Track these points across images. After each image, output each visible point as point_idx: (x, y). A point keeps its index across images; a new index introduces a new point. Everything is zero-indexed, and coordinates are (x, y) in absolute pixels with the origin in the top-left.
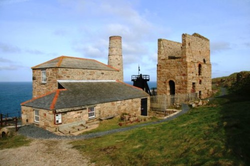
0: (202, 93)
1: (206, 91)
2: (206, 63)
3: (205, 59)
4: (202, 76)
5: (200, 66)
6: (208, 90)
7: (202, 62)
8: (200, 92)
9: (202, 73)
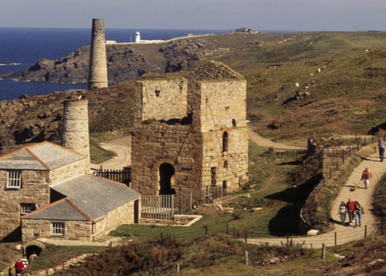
0: (229, 184)
1: (237, 180)
2: (237, 125)
3: (236, 119)
4: (230, 152)
5: (225, 135)
6: (240, 178)
7: (230, 125)
8: (225, 182)
9: (229, 148)
